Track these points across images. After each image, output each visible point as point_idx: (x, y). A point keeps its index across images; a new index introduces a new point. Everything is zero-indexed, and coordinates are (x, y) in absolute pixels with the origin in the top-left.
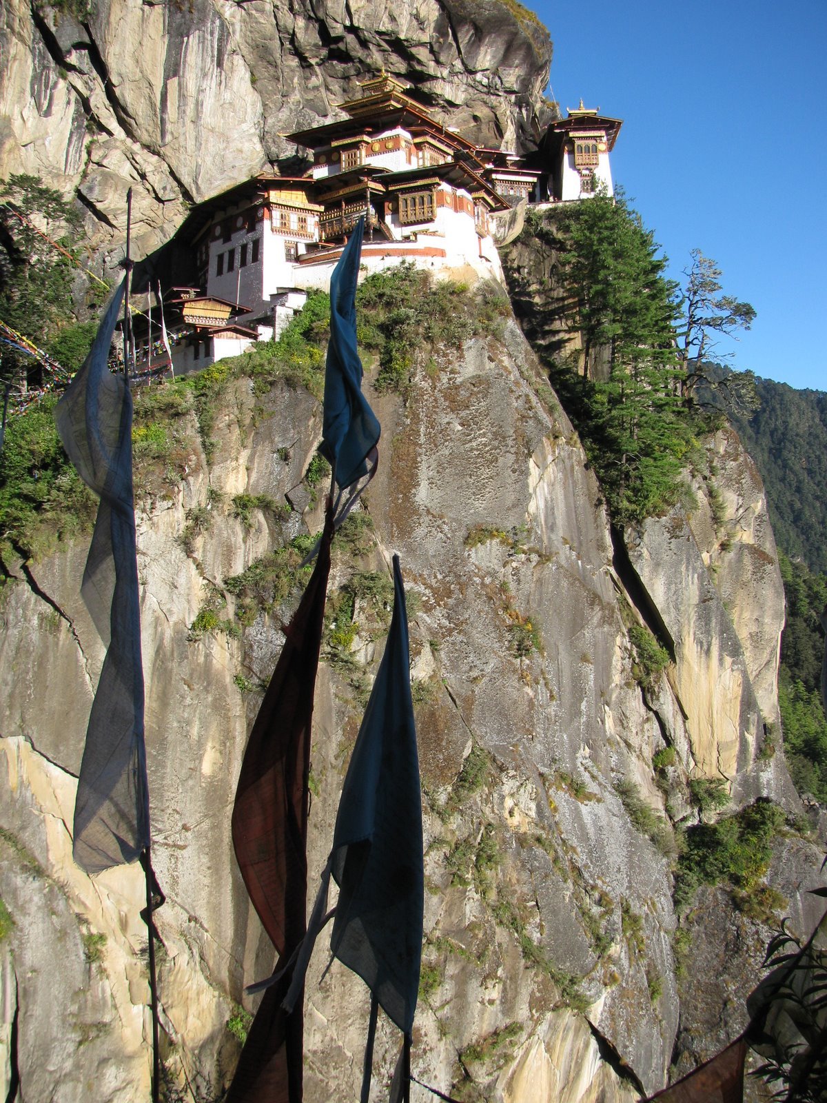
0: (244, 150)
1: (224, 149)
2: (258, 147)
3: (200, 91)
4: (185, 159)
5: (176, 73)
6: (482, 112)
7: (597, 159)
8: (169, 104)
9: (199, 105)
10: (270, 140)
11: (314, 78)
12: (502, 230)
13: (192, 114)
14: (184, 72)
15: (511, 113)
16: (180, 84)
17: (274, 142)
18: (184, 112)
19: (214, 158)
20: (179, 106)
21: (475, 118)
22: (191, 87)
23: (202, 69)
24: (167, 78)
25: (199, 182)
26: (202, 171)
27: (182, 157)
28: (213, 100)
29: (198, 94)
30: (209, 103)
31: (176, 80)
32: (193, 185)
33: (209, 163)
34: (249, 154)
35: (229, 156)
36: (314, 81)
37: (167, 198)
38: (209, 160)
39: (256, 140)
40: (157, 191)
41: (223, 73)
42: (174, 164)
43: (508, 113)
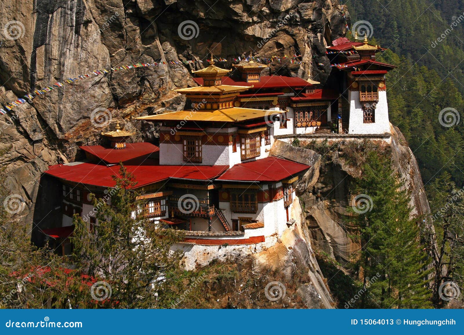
0: (96, 95)
1: (81, 98)
2: (107, 91)
3: (62, 54)
4: (50, 106)
5: (43, 42)
6: (284, 40)
7: (377, 97)
8: (37, 65)
9: (61, 65)
10: (116, 84)
11: (150, 30)
12: (303, 185)
13: (56, 72)
14: (49, 41)
15: (308, 38)
16: (46, 50)
17: (119, 85)
18: (50, 71)
19: (73, 104)
20: (45, 66)
21: (279, 45)
22: (55, 52)
23: (64, 38)
24: (36, 47)
25: (61, 123)
26: (64, 115)
27: (48, 105)
28: (71, 60)
29: (61, 56)
30: (69, 62)
31: (43, 47)
32: (56, 125)
33: (68, 108)
34: (100, 97)
35: (85, 102)
36: (150, 32)
37: (37, 139)
38: (69, 106)
39: (105, 85)
40: (29, 132)
41: (80, 38)
42: (41, 109)
43: (306, 38)
